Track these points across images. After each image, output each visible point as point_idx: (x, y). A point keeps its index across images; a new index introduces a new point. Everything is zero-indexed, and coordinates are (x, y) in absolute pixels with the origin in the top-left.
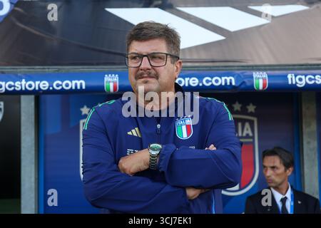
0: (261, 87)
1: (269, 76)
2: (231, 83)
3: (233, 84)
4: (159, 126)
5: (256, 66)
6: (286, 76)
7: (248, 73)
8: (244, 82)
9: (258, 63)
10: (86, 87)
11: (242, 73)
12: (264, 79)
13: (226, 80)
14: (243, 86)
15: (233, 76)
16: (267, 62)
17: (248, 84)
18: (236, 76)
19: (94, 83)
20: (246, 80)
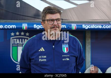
0: (74, 29)
1: (77, 25)
2: (64, 27)
3: (65, 27)
4: (54, 46)
5: (73, 22)
6: (82, 26)
7: (70, 24)
8: (69, 27)
9: (73, 21)
10: (16, 27)
11: (68, 24)
12: (75, 26)
13: (63, 26)
14: (68, 28)
15: (65, 25)
16: (76, 21)
17: (70, 28)
18: (66, 25)
19: (19, 26)
20: (69, 26)
